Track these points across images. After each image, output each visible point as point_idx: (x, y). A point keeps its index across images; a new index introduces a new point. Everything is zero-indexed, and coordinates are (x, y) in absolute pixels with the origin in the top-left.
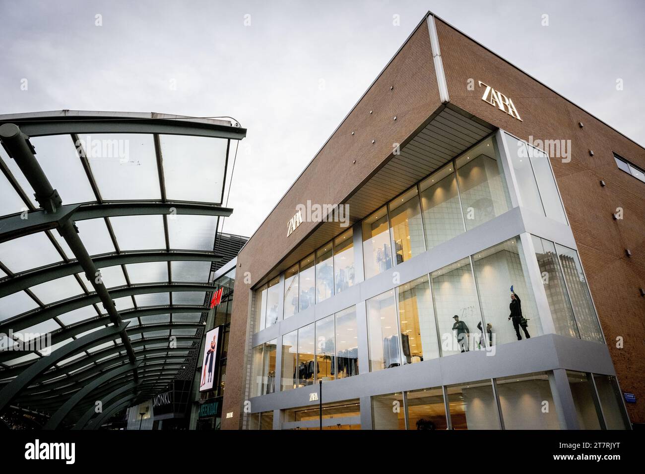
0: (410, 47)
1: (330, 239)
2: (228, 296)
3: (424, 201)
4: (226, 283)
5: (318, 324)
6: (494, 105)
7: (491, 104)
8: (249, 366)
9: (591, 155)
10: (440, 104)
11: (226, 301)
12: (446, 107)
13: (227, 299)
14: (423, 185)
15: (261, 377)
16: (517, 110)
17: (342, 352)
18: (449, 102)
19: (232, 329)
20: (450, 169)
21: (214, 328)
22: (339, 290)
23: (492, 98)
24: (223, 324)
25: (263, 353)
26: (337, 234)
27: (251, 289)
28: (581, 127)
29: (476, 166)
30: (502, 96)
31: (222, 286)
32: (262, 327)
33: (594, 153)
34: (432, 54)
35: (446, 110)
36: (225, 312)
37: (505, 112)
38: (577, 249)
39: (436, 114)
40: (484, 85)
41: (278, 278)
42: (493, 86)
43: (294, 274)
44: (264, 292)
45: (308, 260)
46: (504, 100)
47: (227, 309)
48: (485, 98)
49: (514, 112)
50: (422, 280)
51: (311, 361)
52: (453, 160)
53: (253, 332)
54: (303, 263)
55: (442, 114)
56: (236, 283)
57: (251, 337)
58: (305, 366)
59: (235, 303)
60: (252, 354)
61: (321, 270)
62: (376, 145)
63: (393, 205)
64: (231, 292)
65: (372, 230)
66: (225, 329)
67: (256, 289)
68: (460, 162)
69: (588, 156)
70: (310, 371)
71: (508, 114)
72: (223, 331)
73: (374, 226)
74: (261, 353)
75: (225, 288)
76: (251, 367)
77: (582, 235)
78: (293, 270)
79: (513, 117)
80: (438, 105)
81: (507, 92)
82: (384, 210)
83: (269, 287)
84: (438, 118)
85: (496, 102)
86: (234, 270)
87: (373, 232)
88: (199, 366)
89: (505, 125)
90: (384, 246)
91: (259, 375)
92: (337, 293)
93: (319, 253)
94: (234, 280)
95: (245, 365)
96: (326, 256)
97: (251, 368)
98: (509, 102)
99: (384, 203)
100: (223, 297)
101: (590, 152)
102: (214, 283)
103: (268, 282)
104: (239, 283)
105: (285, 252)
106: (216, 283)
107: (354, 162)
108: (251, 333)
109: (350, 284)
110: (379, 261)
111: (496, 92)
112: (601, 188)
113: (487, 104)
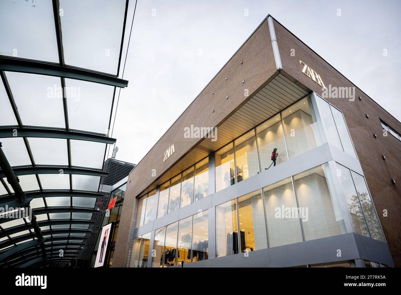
0: (255, 37)
1: (193, 164)
2: (120, 202)
3: (259, 139)
4: (119, 194)
5: (180, 222)
6: (309, 76)
7: (307, 76)
8: (130, 251)
9: (367, 117)
10: (276, 71)
11: (118, 206)
12: (280, 73)
13: (119, 205)
14: (259, 129)
15: (137, 261)
16: (323, 82)
17: (197, 243)
18: (282, 69)
19: (121, 225)
20: (277, 118)
21: (108, 224)
22: (197, 199)
23: (308, 72)
24: (115, 221)
25: (141, 242)
26: (198, 161)
27: (136, 197)
28: (360, 99)
29: (295, 117)
30: (314, 72)
31: (116, 196)
32: (141, 224)
33: (369, 116)
34: (271, 40)
35: (280, 75)
36: (117, 213)
37: (316, 83)
38: (364, 175)
39: (273, 77)
40: (303, 64)
41: (155, 190)
42: (308, 65)
43: (166, 188)
44: (145, 200)
45: (176, 179)
46: (315, 75)
47: (118, 211)
48: (304, 71)
49: (321, 83)
50: (256, 193)
51: (174, 249)
52: (280, 112)
53: (135, 227)
54: (173, 181)
55: (277, 78)
56: (126, 194)
57: (133, 230)
58: (170, 252)
59: (124, 207)
60: (133, 242)
61: (185, 186)
62: (229, 100)
63: (237, 142)
64: (122, 200)
65: (222, 159)
66: (116, 225)
67: (139, 198)
68: (285, 114)
69: (365, 118)
70: (173, 256)
71: (318, 84)
72: (114, 226)
73: (223, 156)
74: (139, 242)
75: (118, 197)
76: (131, 251)
77: (366, 167)
78: (166, 185)
79: (321, 86)
80: (275, 71)
81: (317, 71)
82: (231, 146)
83: (148, 196)
84: (274, 81)
85: (310, 75)
86: (126, 185)
87: (223, 160)
88: (95, 250)
89: (316, 90)
90: (230, 169)
91: (136, 259)
92: (195, 201)
93: (185, 174)
94: (124, 192)
95: (127, 250)
96: (189, 176)
97: (131, 253)
98: (318, 77)
99: (231, 140)
100: (117, 203)
101: (366, 115)
102: (111, 193)
103: (148, 193)
104: (128, 193)
105: (161, 172)
106: (112, 193)
107: (213, 111)
108: (134, 228)
109: (205, 195)
110: (225, 180)
111: (310, 70)
112: (374, 138)
113: (305, 75)
